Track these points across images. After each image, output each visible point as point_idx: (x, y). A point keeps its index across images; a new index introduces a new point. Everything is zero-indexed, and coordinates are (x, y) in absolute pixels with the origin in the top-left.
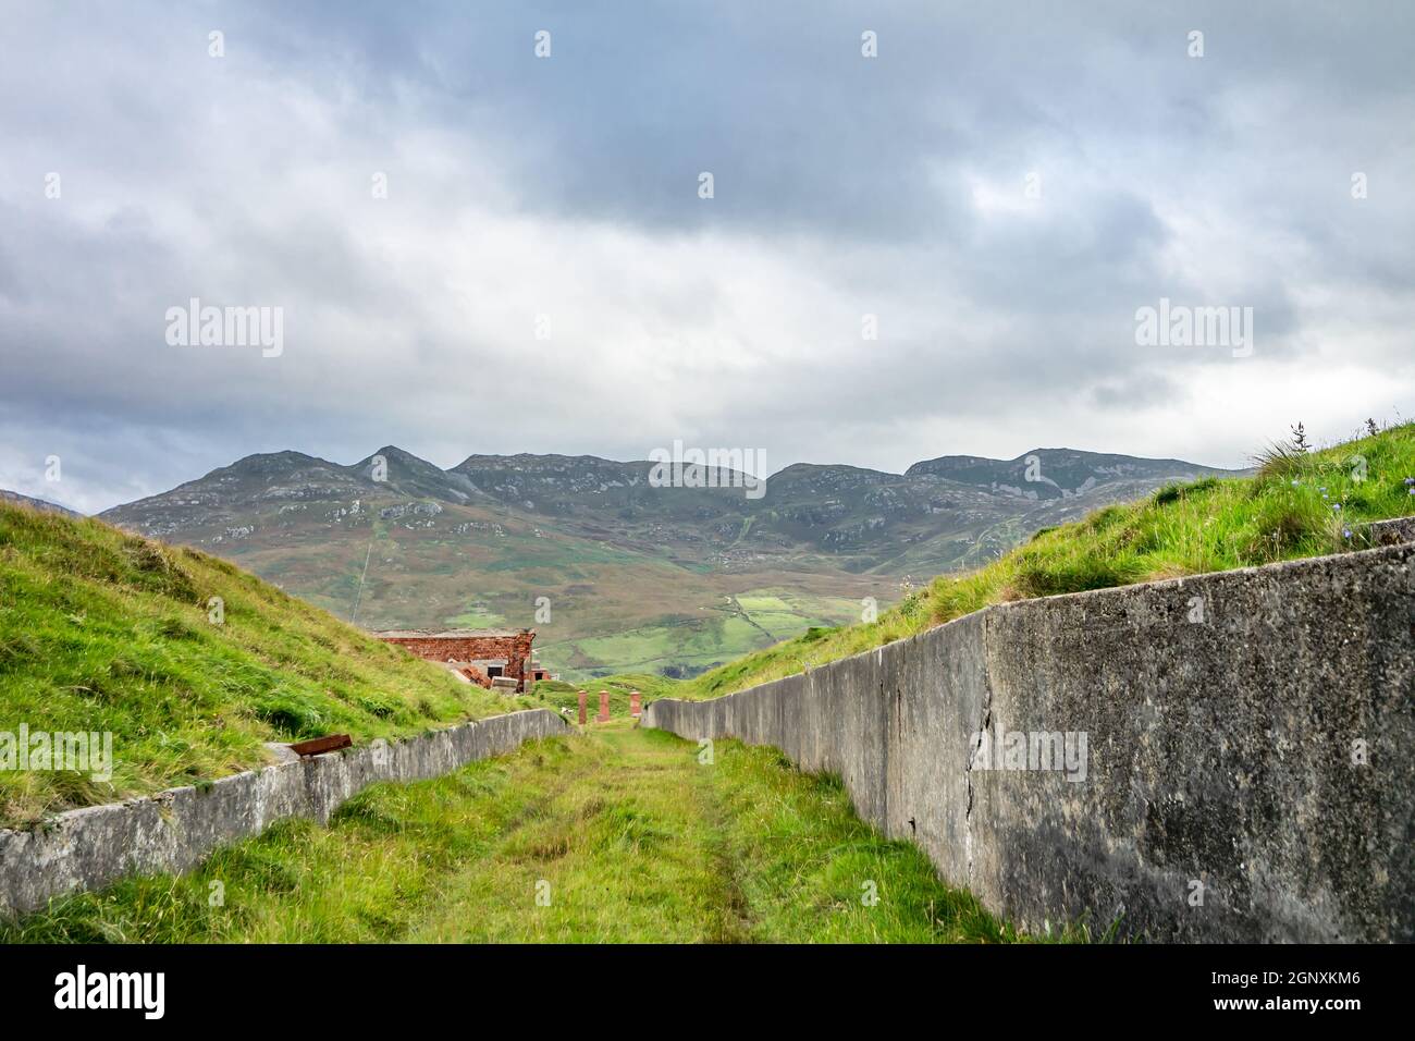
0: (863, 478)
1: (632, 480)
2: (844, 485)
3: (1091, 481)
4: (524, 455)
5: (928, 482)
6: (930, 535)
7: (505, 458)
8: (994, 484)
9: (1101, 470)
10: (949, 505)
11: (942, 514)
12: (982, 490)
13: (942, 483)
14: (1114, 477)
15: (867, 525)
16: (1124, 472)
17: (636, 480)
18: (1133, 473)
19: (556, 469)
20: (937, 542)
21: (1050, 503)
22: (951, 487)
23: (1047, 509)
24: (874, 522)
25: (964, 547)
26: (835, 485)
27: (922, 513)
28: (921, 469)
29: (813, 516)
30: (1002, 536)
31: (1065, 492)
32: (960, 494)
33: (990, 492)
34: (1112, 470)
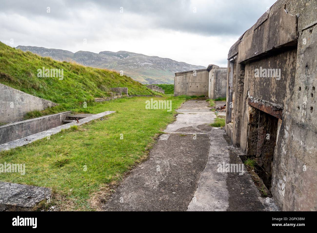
0: (91, 54)
1: (50, 52)
2: (88, 55)
3: (129, 56)
4: (30, 46)
5: (102, 55)
6: (102, 64)
7: (26, 46)
8: (113, 56)
9: (130, 55)
10: (105, 59)
11: (104, 60)
12: (111, 57)
13: (104, 55)
14: (132, 56)
15: (92, 62)
16: (134, 55)
17: (51, 52)
18: (135, 56)
19: (36, 49)
20: (103, 65)
21: (121, 59)
22: (106, 56)
23: (121, 60)
24: (93, 61)
25: (107, 66)
26: (86, 55)
27: (101, 60)
28: (101, 53)
29: (83, 59)
30: (113, 64)
31: (124, 58)
32: (107, 57)
33: (112, 57)
34: (132, 55)
